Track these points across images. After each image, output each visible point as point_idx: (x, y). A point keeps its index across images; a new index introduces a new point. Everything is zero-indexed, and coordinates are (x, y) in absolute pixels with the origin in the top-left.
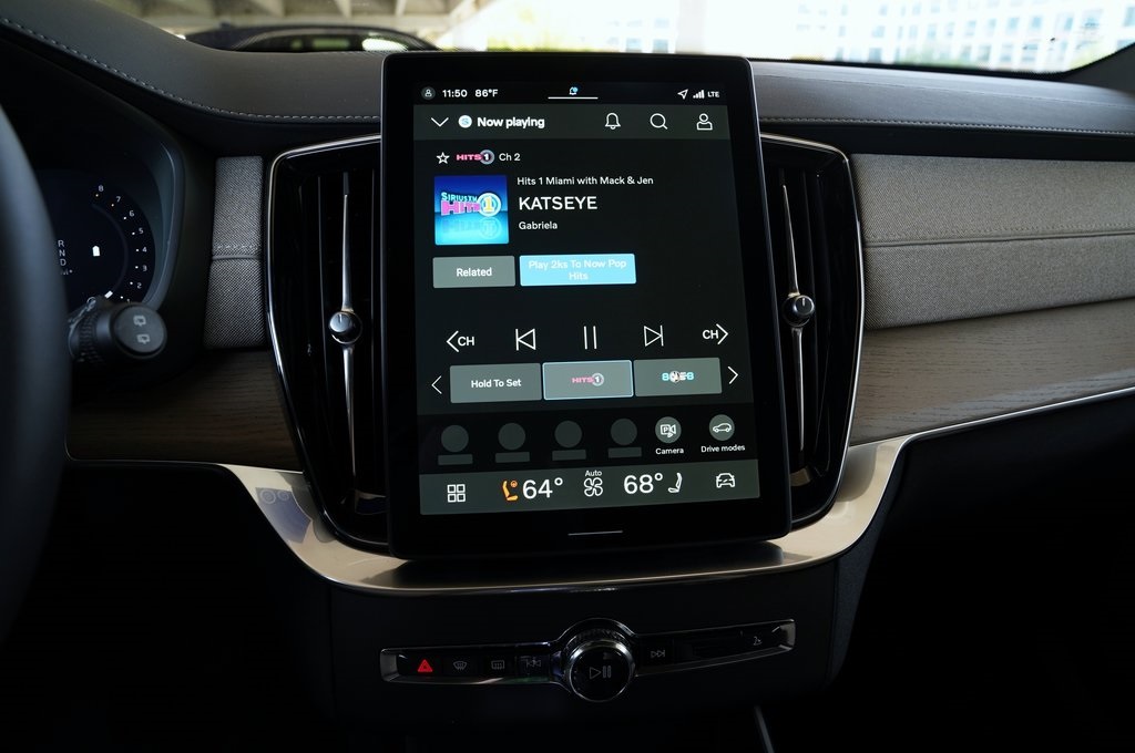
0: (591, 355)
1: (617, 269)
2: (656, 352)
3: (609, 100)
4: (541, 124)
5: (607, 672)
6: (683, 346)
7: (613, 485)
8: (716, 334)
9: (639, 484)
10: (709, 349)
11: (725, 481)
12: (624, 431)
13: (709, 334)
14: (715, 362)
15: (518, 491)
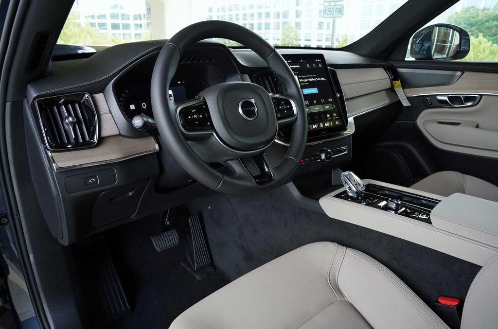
0: (316, 105)
1: (314, 91)
2: (323, 104)
3: (307, 62)
4: (299, 66)
5: (329, 155)
6: (327, 103)
7: (324, 125)
8: (330, 100)
9: (327, 124)
10: (330, 102)
11: (337, 123)
12: (323, 116)
13: (329, 100)
14: (331, 104)
15: (312, 127)
